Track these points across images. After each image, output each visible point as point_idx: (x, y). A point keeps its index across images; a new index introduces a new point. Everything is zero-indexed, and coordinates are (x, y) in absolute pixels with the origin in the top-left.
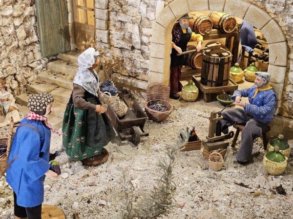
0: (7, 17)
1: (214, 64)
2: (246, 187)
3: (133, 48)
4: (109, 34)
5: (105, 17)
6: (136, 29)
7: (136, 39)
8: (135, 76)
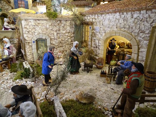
0: (66, 36)
1: (121, 55)
2: (114, 90)
3: (97, 47)
4: (92, 43)
5: (91, 38)
6: (98, 41)
7: (97, 44)
8: (96, 55)
